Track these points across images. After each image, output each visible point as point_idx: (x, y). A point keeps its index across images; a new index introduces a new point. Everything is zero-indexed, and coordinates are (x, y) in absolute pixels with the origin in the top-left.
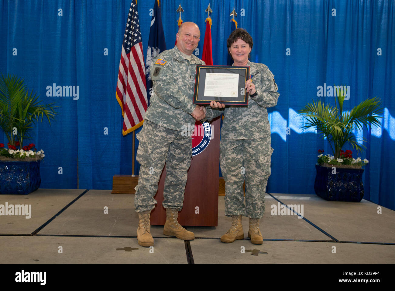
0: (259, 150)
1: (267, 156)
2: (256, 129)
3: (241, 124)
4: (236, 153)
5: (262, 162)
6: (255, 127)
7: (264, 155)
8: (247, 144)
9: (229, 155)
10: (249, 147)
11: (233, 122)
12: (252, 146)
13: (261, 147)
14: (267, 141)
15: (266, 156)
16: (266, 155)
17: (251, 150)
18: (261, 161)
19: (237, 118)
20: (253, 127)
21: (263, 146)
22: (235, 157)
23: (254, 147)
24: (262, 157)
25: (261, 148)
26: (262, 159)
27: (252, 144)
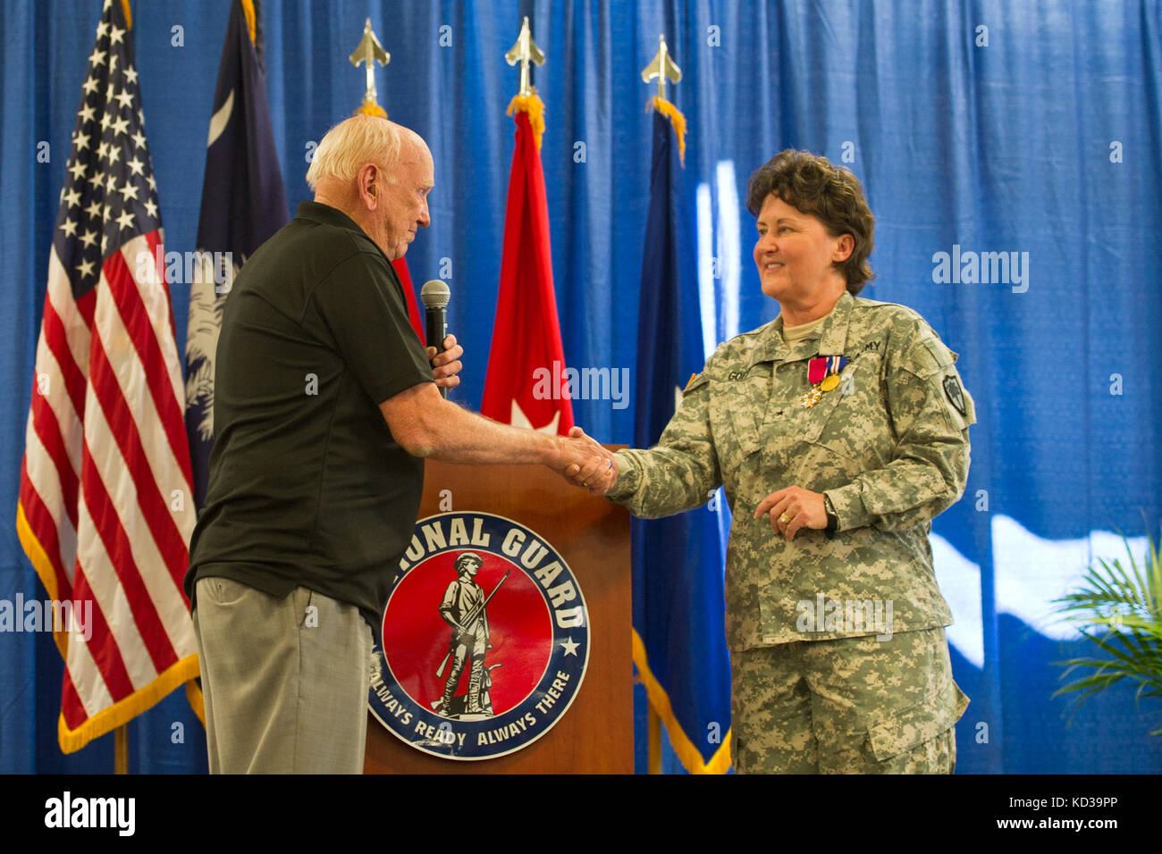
0: (870, 694)
1: (916, 718)
2: (849, 590)
3: (780, 571)
4: (780, 727)
5: (884, 748)
6: (841, 585)
7: (898, 716)
8: (819, 675)
9: (756, 738)
10: (829, 687)
11: (748, 566)
12: (839, 678)
13: (880, 678)
14: (915, 653)
15: (906, 721)
16: (911, 715)
17: (836, 697)
18: (882, 742)
19: (765, 546)
20: (833, 582)
21: (890, 674)
22: (781, 744)
23: (846, 680)
24: (889, 725)
25: (880, 683)
26: (884, 734)
27: (836, 667)
